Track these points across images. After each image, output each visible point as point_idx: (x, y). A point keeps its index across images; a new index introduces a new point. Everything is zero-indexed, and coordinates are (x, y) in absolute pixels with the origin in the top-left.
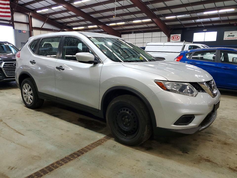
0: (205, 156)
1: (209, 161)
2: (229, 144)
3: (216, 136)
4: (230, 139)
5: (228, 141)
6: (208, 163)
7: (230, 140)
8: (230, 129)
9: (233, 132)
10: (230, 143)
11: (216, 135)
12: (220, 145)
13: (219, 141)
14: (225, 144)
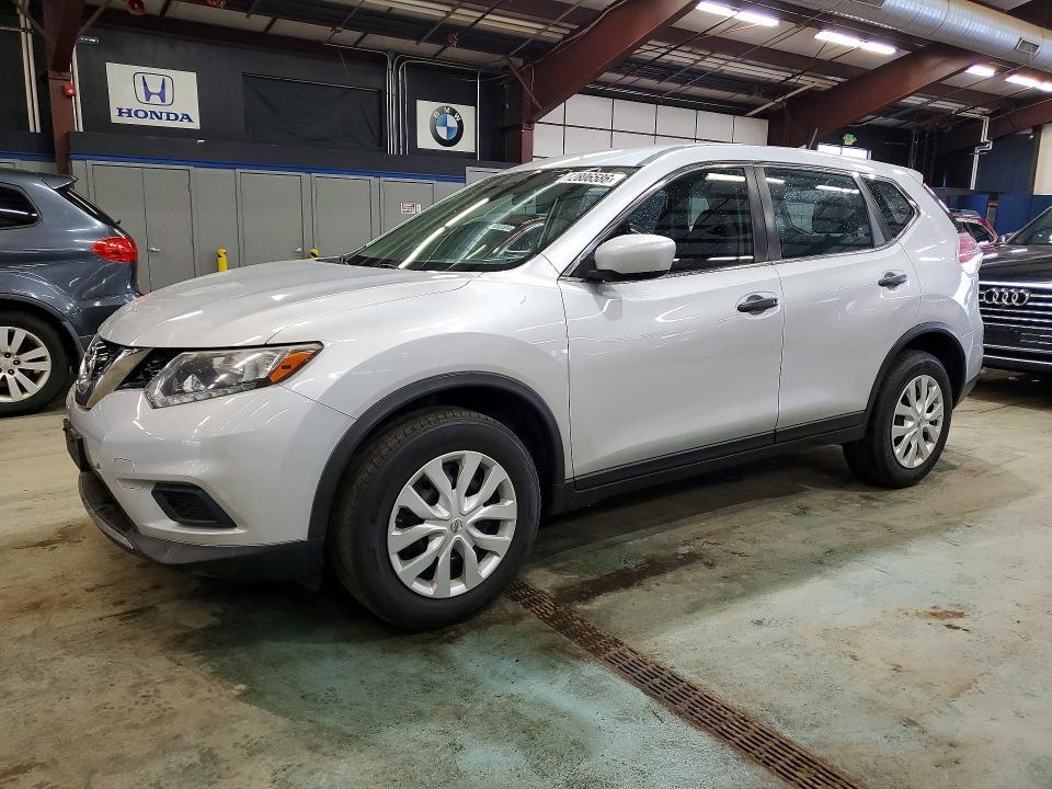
0: (62, 549)
1: (43, 544)
2: (22, 611)
3: (98, 615)
4: (34, 634)
5: (33, 619)
6: (37, 541)
7: (28, 631)
8: (73, 698)
9: (44, 685)
10: (21, 619)
11: (101, 619)
12: (51, 593)
13: (67, 604)
14: (35, 607)
